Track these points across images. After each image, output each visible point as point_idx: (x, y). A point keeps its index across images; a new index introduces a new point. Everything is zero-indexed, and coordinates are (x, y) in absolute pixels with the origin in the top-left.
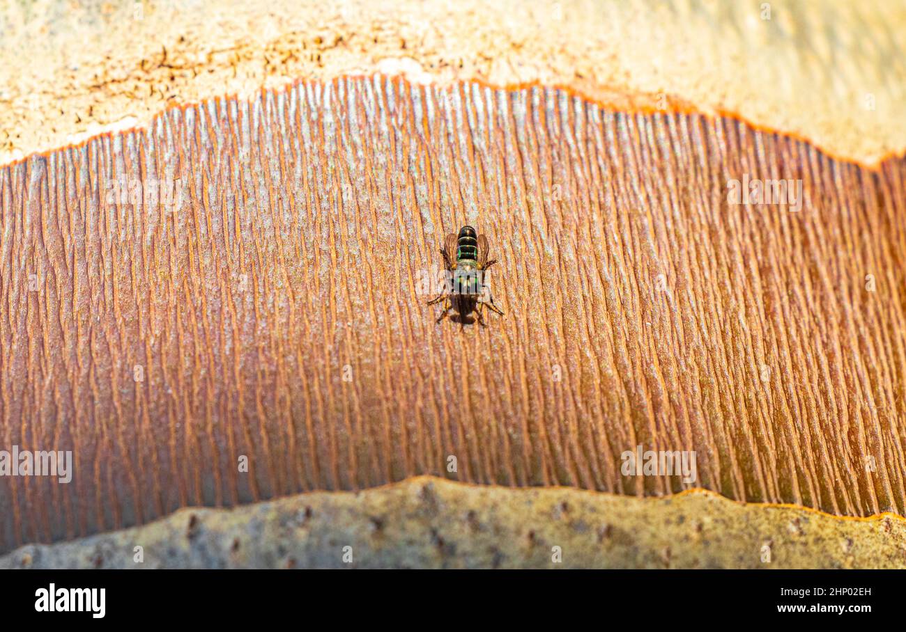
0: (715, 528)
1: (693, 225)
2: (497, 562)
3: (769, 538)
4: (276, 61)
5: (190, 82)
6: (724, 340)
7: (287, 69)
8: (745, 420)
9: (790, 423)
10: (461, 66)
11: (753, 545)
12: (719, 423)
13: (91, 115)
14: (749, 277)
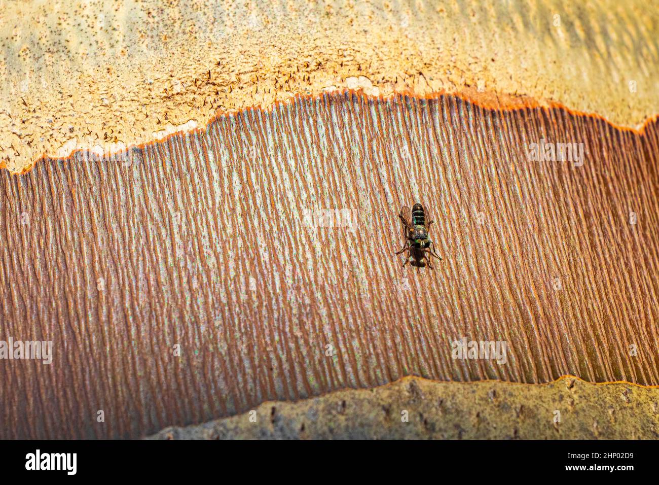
0: (581, 402)
1: (544, 188)
2: (460, 434)
3: (612, 407)
4: (282, 81)
5: (229, 95)
6: (570, 269)
7: (289, 86)
8: (588, 324)
9: (613, 323)
10: (396, 82)
11: (603, 412)
12: (574, 329)
13: (166, 119)
14: (579, 221)
